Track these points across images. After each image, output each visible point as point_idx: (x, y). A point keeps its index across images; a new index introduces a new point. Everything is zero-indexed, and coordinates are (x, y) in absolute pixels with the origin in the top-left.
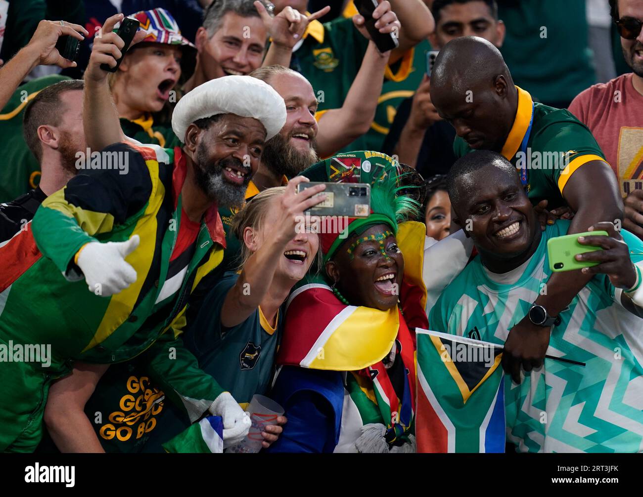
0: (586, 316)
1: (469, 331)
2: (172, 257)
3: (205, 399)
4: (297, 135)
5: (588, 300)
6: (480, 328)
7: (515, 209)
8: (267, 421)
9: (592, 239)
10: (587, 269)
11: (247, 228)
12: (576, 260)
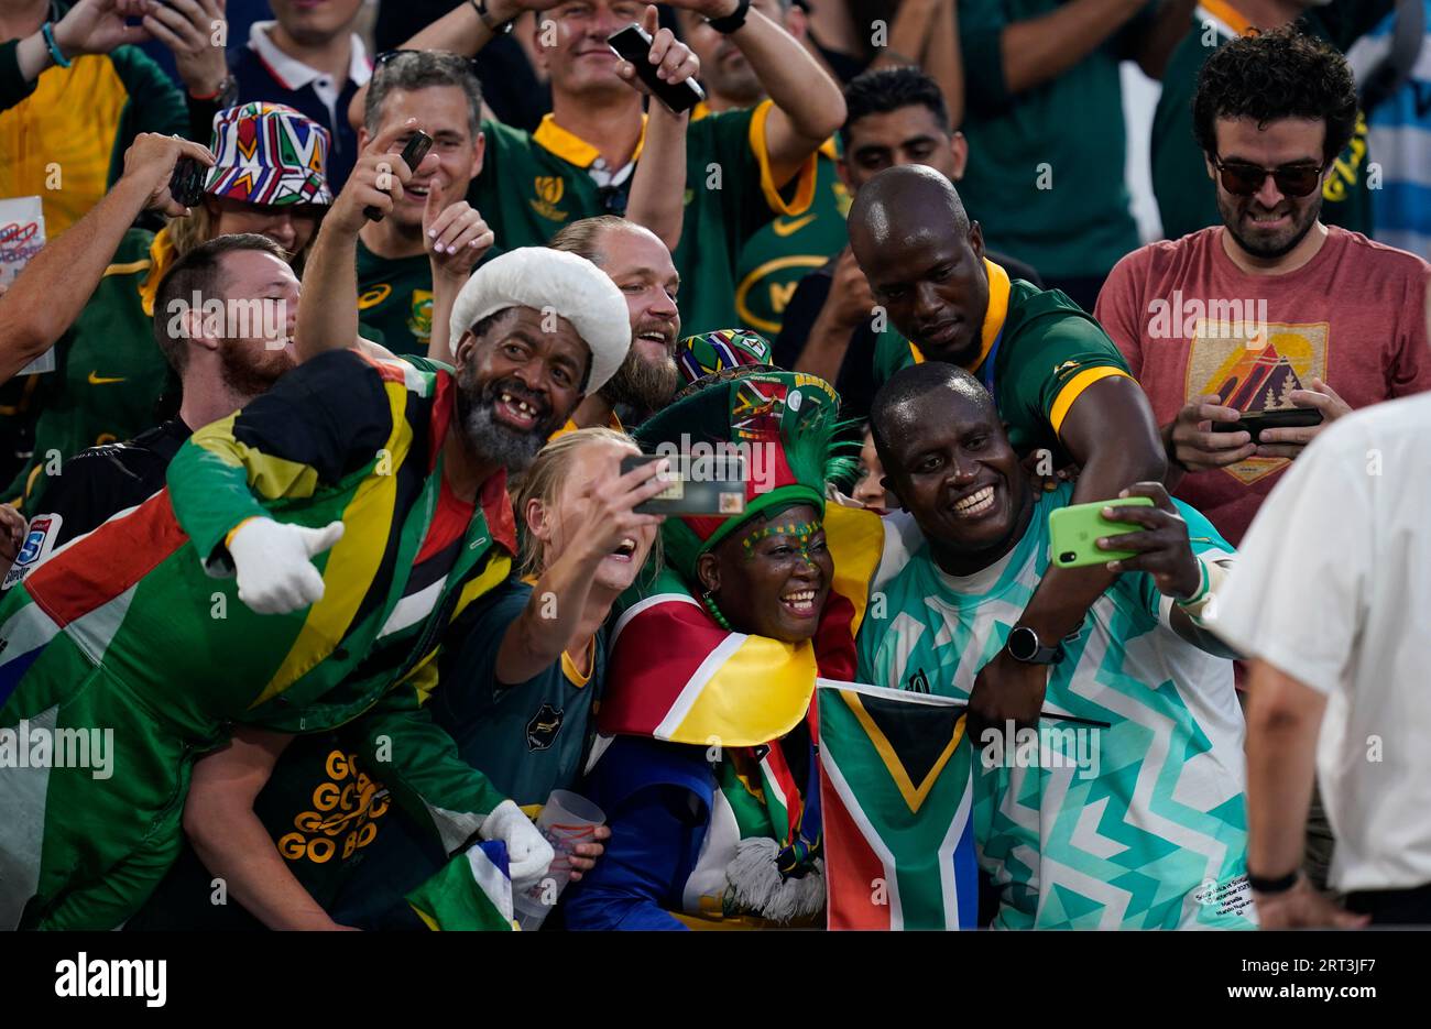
0: (1108, 650)
1: (910, 675)
2: (419, 556)
3: (475, 812)
4: (646, 335)
5: (1112, 621)
6: (929, 671)
7: (985, 464)
8: (580, 836)
9: (1126, 511)
10: (1116, 563)
11: (533, 500)
12: (1098, 548)
